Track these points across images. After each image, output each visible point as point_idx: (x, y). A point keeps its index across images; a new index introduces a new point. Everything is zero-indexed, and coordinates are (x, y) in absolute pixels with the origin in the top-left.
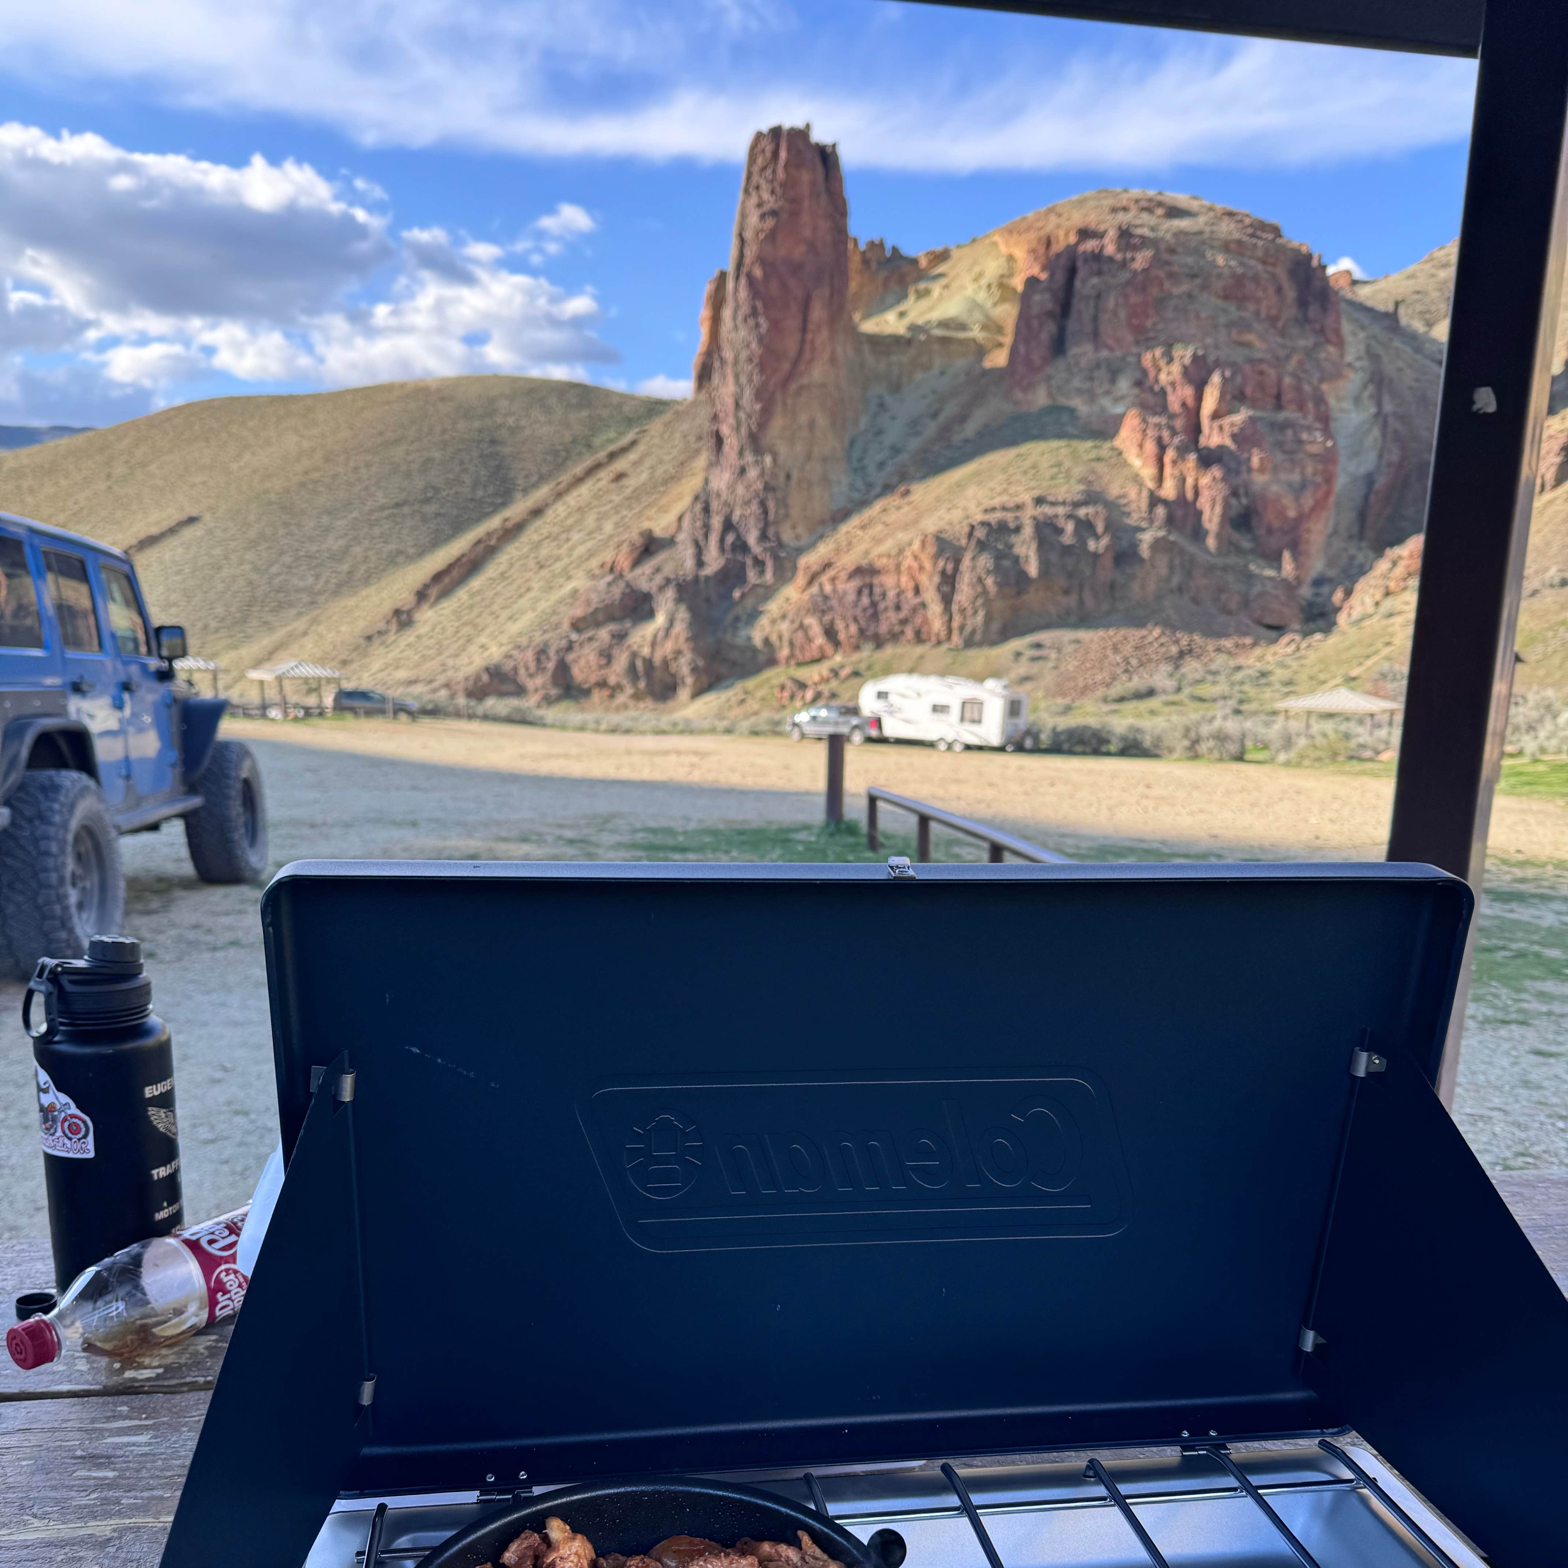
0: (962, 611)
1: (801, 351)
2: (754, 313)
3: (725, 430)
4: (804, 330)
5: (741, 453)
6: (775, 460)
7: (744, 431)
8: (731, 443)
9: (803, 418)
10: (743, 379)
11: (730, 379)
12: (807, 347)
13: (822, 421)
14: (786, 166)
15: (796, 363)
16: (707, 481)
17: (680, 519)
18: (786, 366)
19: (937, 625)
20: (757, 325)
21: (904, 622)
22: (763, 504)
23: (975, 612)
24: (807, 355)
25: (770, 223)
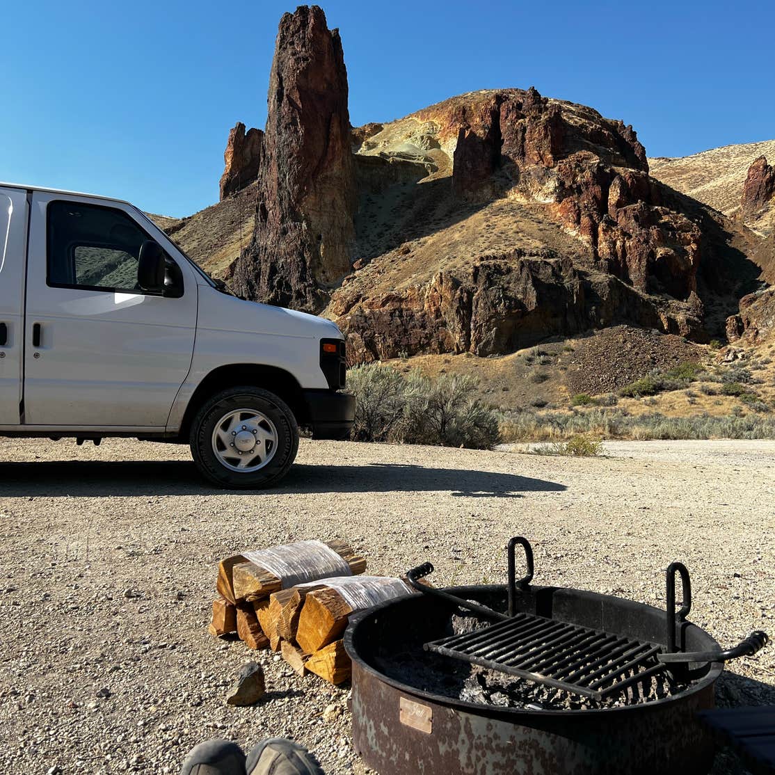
0: (477, 328)
1: (325, 153)
2: (294, 123)
3: (269, 204)
4: (327, 139)
5: (282, 221)
6: (308, 225)
7: (285, 204)
8: (274, 213)
9: (328, 199)
10: (285, 169)
11: (275, 168)
12: (330, 150)
13: (339, 202)
14: (313, 29)
15: (321, 161)
16: (255, 239)
17: (233, 266)
18: (315, 162)
19: (457, 338)
20: (296, 131)
21: (429, 337)
22: (301, 255)
23: (489, 330)
24: (330, 157)
25: (303, 65)
